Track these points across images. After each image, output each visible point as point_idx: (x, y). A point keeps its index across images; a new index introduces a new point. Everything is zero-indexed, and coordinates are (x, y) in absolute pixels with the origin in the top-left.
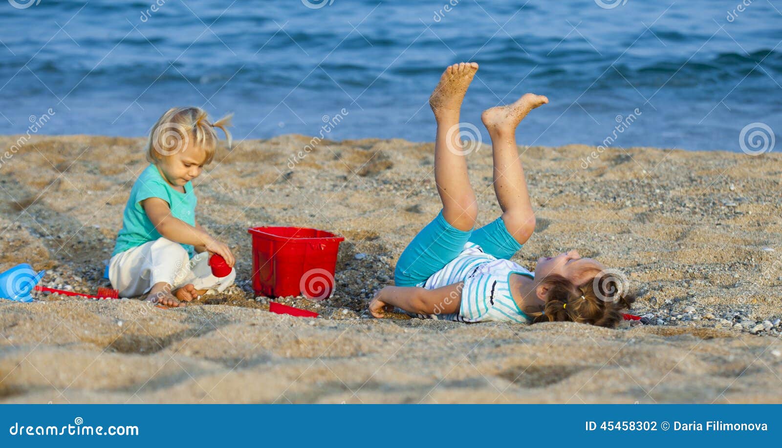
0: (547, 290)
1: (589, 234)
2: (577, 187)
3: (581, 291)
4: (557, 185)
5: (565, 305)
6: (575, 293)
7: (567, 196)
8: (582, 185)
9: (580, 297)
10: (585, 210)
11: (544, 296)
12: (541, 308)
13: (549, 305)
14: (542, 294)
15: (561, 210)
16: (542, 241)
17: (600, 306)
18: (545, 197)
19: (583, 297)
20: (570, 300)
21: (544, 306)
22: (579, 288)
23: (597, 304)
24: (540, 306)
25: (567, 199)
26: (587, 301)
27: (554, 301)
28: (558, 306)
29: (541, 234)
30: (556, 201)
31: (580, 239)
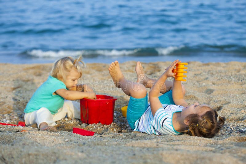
0: (188, 120)
1: (229, 95)
2: (229, 76)
3: (203, 118)
4: (221, 76)
5: (197, 125)
6: (201, 119)
7: (223, 80)
8: (231, 76)
9: (203, 120)
10: (229, 85)
11: (188, 123)
12: (187, 128)
13: (191, 126)
14: (187, 122)
15: (220, 85)
16: (209, 98)
17: (212, 123)
18: (215, 81)
19: (205, 120)
20: (199, 122)
21: (189, 127)
22: (202, 117)
23: (211, 122)
24: (187, 127)
25: (223, 81)
26: (206, 122)
27: (193, 124)
28: (194, 126)
29: (210, 95)
30: (219, 82)
31: (224, 97)
